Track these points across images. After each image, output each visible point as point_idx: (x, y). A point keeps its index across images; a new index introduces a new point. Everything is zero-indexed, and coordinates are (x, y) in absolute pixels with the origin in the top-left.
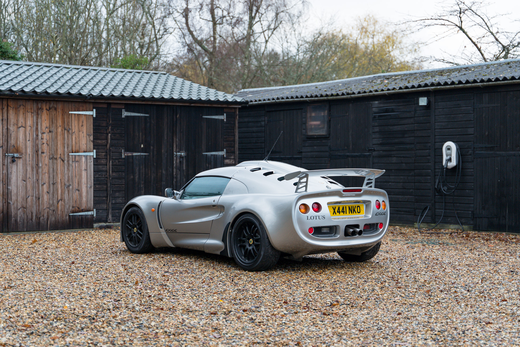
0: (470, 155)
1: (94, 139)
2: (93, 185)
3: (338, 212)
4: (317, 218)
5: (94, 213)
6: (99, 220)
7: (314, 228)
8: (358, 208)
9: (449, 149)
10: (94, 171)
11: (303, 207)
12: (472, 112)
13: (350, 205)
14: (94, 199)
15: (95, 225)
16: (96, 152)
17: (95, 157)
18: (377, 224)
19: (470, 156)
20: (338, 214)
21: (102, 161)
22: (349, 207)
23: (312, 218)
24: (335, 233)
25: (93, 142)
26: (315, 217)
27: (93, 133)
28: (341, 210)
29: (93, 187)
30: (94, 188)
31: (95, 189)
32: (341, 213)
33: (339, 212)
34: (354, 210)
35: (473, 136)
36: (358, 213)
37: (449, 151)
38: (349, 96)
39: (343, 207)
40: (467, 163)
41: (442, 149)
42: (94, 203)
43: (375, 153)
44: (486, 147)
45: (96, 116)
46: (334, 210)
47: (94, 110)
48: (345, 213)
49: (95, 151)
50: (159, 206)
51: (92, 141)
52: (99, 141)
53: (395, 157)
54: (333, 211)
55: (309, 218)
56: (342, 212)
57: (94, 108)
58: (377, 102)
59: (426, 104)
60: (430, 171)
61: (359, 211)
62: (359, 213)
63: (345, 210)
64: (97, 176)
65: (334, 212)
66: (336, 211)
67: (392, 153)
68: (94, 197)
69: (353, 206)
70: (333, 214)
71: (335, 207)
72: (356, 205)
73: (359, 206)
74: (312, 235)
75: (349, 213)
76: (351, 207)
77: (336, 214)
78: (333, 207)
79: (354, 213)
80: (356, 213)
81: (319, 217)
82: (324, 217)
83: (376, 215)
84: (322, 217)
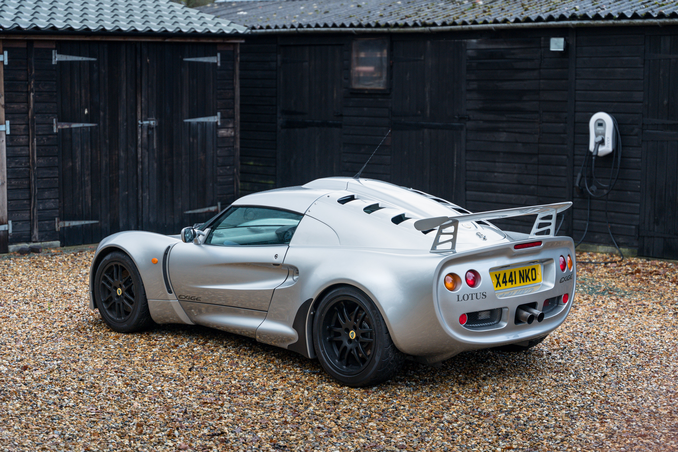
0: (636, 135)
1: (5, 102)
2: (6, 180)
3: (503, 282)
4: (474, 296)
5: (9, 227)
6: (17, 239)
7: (467, 314)
8: (533, 271)
9: (600, 125)
10: (7, 157)
11: (450, 278)
12: (642, 66)
13: (521, 268)
14: (8, 204)
15: (12, 247)
16: (10, 124)
17: (8, 132)
18: (559, 297)
19: (636, 137)
20: (503, 285)
21: (21, 140)
22: (520, 271)
23: (466, 297)
24: (500, 320)
25: (5, 107)
26: (470, 297)
27: (5, 92)
28: (507, 279)
29: (6, 184)
30: (8, 186)
31: (9, 187)
32: (509, 284)
33: (505, 282)
34: (527, 277)
35: (641, 104)
36: (534, 280)
37: (600, 129)
38: (427, 29)
39: (511, 273)
40: (631, 148)
41: (588, 123)
42: (8, 211)
43: (469, 124)
44: (663, 124)
45: (9, 62)
46: (498, 279)
47: (6, 53)
48: (514, 283)
49: (8, 122)
50: (166, 254)
51: (2, 106)
52: (15, 106)
53: (505, 131)
54: (496, 281)
55: (461, 298)
56: (510, 281)
57: (4, 49)
58: (474, 41)
59: (562, 50)
60: (565, 157)
61: (534, 277)
63: (514, 279)
64: (13, 165)
65: (498, 282)
66: (501, 280)
67: (501, 125)
68: (8, 200)
69: (526, 270)
70: (497, 287)
71: (499, 275)
72: (530, 267)
73: (534, 269)
74: (465, 326)
75: (520, 282)
76: (523, 270)
77: (500, 286)
78: (496, 275)
79: (526, 281)
80: (530, 280)
81: (477, 294)
82: (484, 294)
83: (560, 282)
84: (481, 294)
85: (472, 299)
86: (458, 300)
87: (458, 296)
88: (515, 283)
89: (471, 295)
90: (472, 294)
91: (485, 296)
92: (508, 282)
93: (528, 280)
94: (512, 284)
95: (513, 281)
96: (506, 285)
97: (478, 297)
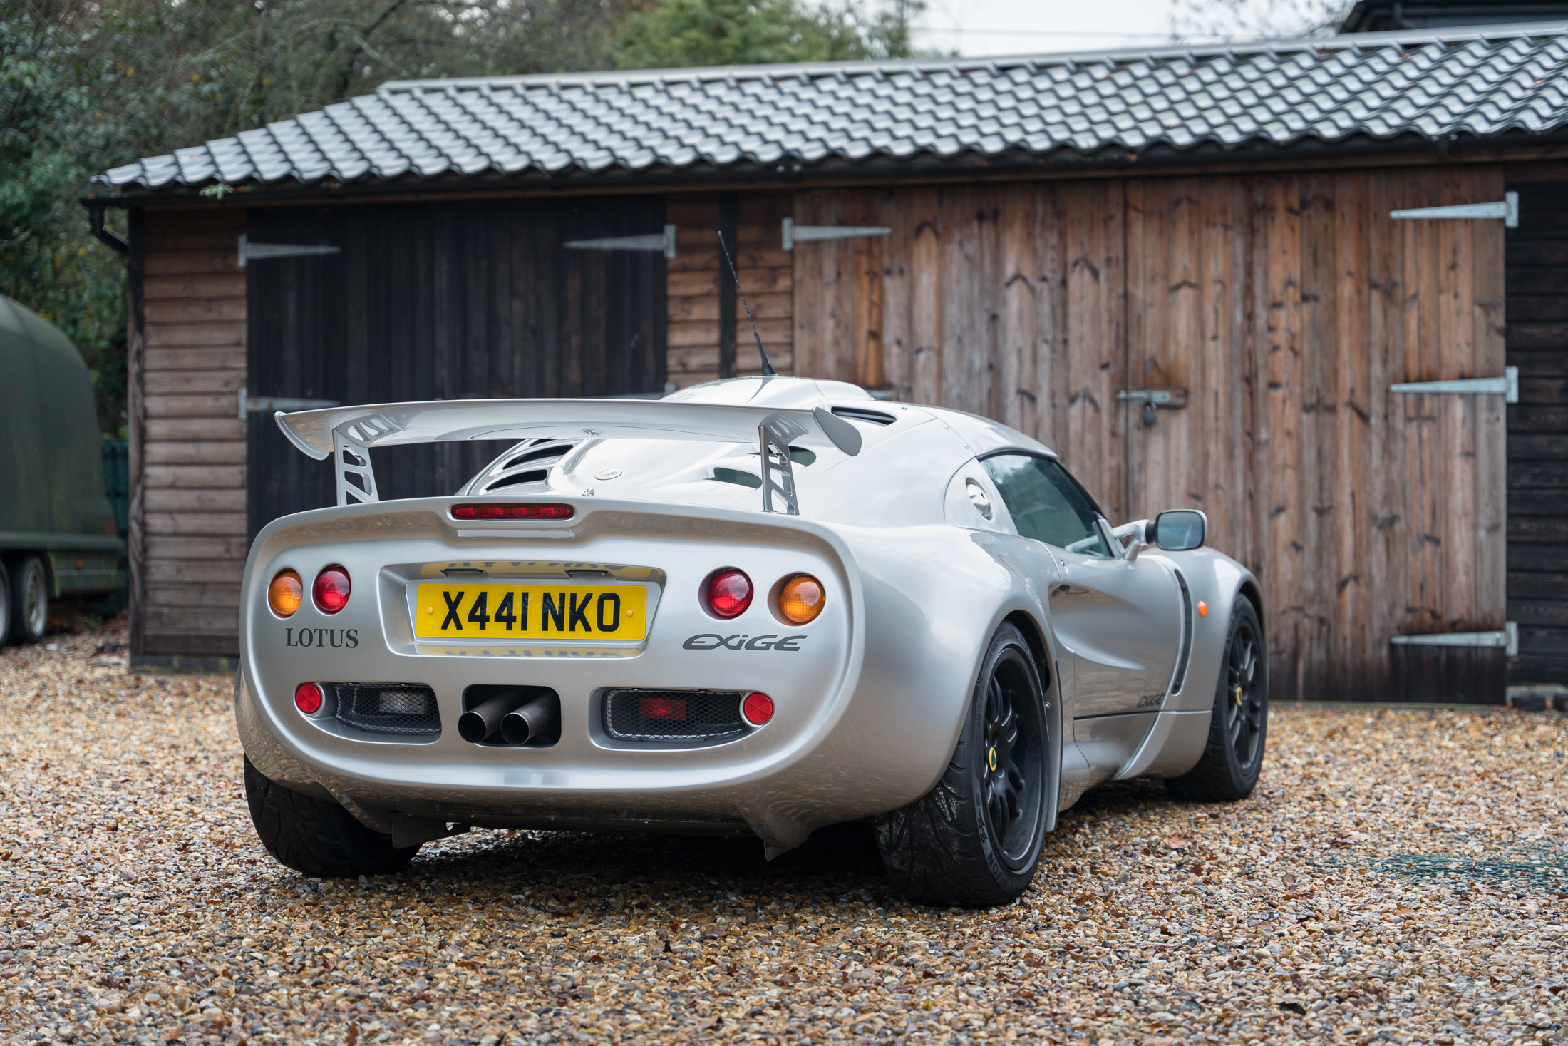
1: (1509, 321)
2: (1503, 519)
3: (472, 618)
4: (326, 637)
5: (1508, 639)
6: (1531, 672)
8: (609, 605)
10: (1510, 460)
13: (556, 587)
14: (1508, 580)
15: (1513, 692)
16: (1521, 378)
17: (1513, 397)
20: (471, 628)
21: (1551, 418)
22: (547, 597)
23: (306, 637)
25: (1507, 333)
26: (316, 637)
27: (1508, 294)
28: (491, 610)
29: (1503, 529)
30: (1508, 533)
31: (1513, 538)
32: (494, 628)
33: (483, 621)
34: (578, 615)
36: (602, 627)
39: (509, 598)
42: (1509, 598)
45: (1520, 220)
46: (453, 605)
47: (1513, 198)
48: (517, 625)
49: (1513, 373)
51: (1499, 331)
52: (1536, 331)
54: (445, 610)
55: (295, 639)
56: (498, 618)
57: (1509, 187)
61: (608, 620)
62: (613, 628)
63: (517, 612)
64: (1525, 480)
65: (452, 616)
66: (463, 611)
68: (1510, 569)
69: (573, 596)
70: (445, 626)
71: (461, 595)
72: (598, 587)
73: (615, 598)
75: (545, 627)
76: (562, 596)
77: (460, 627)
78: (446, 595)
79: (572, 628)
80: (588, 628)
81: (332, 631)
82: (352, 634)
83: (688, 645)
84: (345, 634)
85: (321, 645)
86: (289, 644)
87: (289, 630)
88: (524, 627)
89: (317, 632)
90: (321, 631)
91: (356, 641)
92: (492, 618)
93: (579, 624)
94: (509, 628)
95: (514, 619)
96: (483, 627)
97: (337, 641)
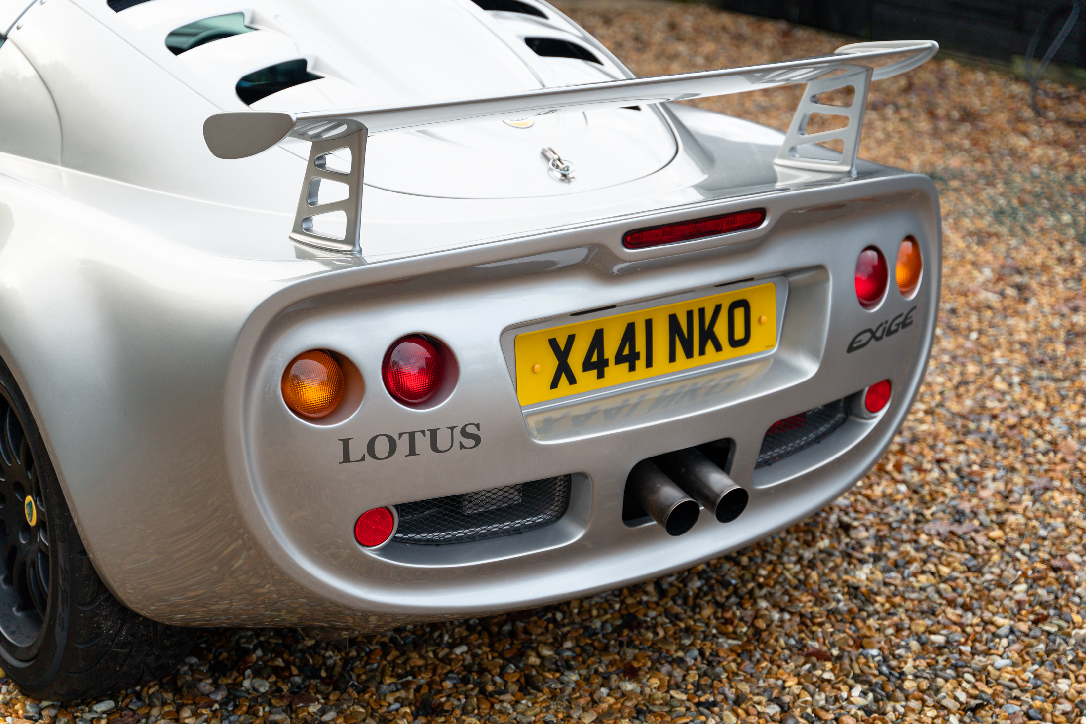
3: (587, 366)
4: (423, 443)
7: (397, 507)
8: (739, 314)
11: (319, 369)
13: (682, 309)
18: (855, 395)
20: (587, 379)
22: (673, 319)
23: (382, 447)
24: (563, 510)
26: (403, 445)
28: (610, 350)
32: (616, 373)
33: (596, 365)
34: (708, 335)
36: (735, 343)
39: (631, 328)
46: (562, 355)
48: (641, 363)
54: (553, 363)
55: (358, 449)
56: (619, 359)
61: (739, 334)
62: (745, 340)
63: (640, 346)
65: (563, 370)
66: (576, 360)
69: (702, 311)
70: (554, 385)
71: (571, 339)
72: (726, 298)
73: (744, 304)
74: (384, 552)
75: (672, 358)
76: (690, 314)
77: (572, 380)
78: (553, 343)
79: (702, 352)
80: (718, 348)
81: (434, 433)
82: (471, 430)
83: (851, 349)
84: (457, 431)
85: (412, 452)
86: (346, 459)
87: (346, 443)
88: (649, 364)
89: (406, 437)
90: (412, 435)
91: (477, 439)
92: (612, 361)
93: (710, 346)
94: (632, 368)
95: (637, 356)
96: (601, 375)
97: (443, 441)
